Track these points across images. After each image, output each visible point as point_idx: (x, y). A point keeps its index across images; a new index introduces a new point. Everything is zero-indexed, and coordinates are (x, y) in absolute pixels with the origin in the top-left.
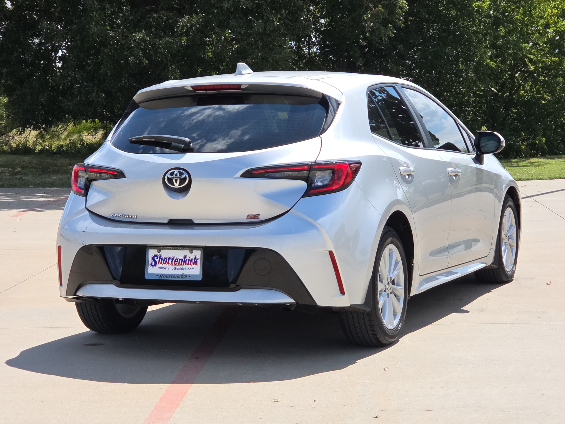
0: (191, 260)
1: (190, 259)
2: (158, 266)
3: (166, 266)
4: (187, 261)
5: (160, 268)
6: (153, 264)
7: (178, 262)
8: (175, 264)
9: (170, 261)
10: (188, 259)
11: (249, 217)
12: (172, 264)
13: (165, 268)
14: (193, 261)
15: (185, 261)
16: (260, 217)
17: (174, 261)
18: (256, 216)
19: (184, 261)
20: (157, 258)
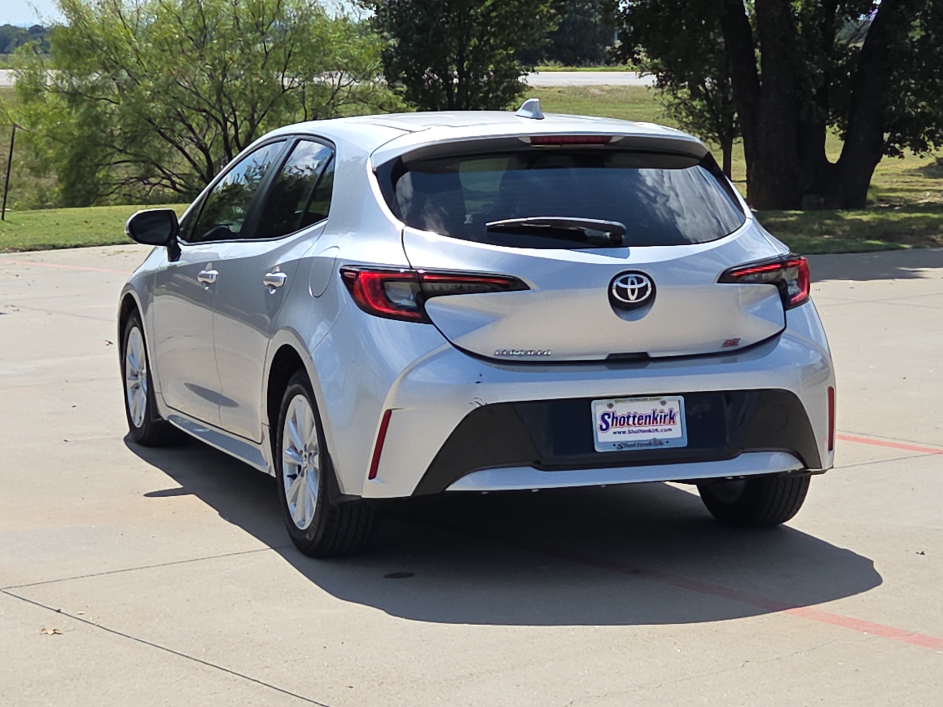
0: (665, 416)
1: (663, 414)
2: (612, 430)
3: (626, 428)
4: (659, 419)
5: (615, 433)
6: (604, 427)
7: (644, 421)
8: (638, 423)
9: (631, 419)
10: (660, 414)
11: (727, 343)
12: (634, 423)
13: (624, 432)
14: (668, 417)
15: (655, 419)
16: (740, 342)
17: (636, 419)
18: (735, 342)
19: (653, 418)
20: (609, 418)
